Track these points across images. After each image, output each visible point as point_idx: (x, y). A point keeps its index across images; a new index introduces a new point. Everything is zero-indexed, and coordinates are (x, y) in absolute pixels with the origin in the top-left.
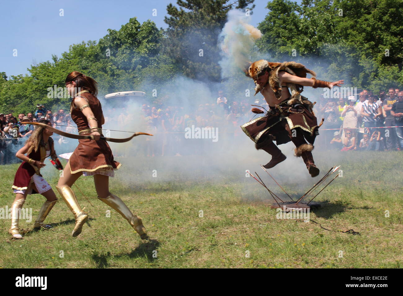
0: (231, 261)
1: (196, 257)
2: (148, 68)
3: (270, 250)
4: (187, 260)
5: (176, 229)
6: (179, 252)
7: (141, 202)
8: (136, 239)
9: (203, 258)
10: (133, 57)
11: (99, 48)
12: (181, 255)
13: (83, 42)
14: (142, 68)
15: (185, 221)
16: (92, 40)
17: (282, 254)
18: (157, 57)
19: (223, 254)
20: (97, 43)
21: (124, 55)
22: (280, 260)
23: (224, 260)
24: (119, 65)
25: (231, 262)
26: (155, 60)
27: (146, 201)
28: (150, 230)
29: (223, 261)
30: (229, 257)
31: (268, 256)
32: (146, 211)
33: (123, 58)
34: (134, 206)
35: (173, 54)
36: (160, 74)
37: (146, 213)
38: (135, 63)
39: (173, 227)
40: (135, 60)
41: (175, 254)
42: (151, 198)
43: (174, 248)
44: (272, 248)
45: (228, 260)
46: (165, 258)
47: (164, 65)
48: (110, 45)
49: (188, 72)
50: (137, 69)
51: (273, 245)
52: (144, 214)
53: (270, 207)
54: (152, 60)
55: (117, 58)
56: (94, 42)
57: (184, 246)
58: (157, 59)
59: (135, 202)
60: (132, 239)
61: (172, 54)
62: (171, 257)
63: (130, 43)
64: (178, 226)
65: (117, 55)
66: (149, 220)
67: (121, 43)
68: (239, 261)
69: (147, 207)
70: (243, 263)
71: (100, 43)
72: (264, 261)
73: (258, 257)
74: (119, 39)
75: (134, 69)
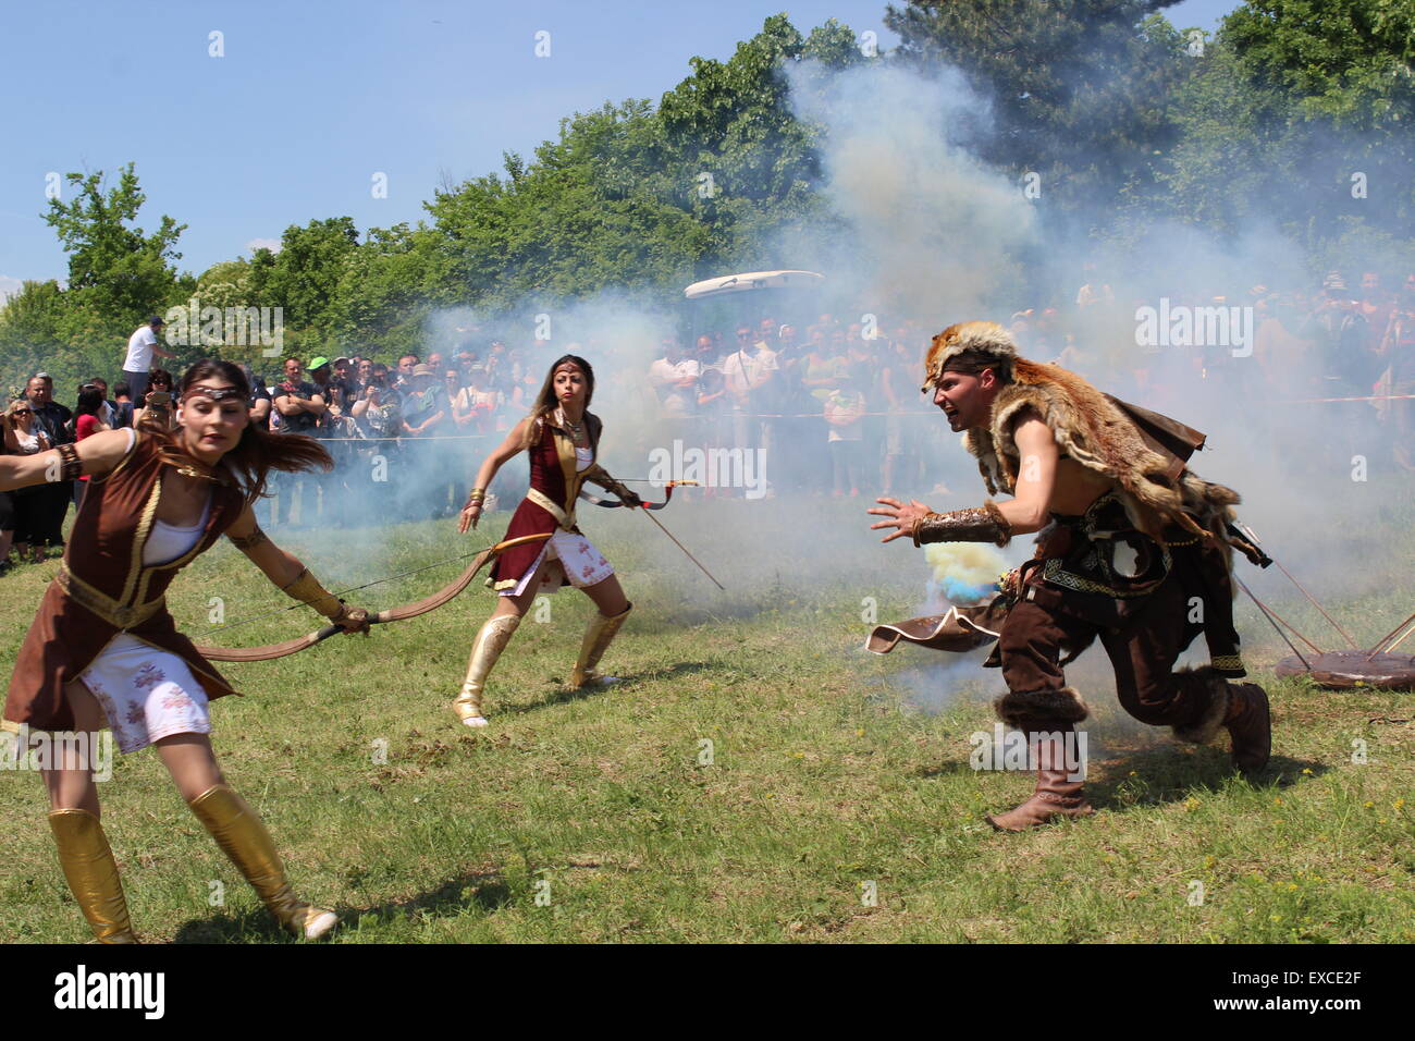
0: (1136, 859)
1: (1013, 843)
3: (1276, 823)
4: (978, 854)
5: (940, 745)
6: (952, 826)
7: (818, 653)
8: (800, 781)
9: (1036, 849)
10: (779, 152)
11: (662, 125)
12: (960, 838)
13: (607, 107)
15: (970, 720)
16: (638, 99)
17: (1321, 836)
19: (1106, 833)
20: (656, 106)
21: (748, 146)
22: (1312, 856)
23: (1112, 854)
24: (730, 181)
25: (1135, 863)
27: (833, 651)
28: (849, 749)
29: (1106, 860)
30: (1129, 845)
31: (1270, 845)
32: (834, 684)
33: (744, 156)
34: (792, 666)
37: (835, 690)
38: (784, 173)
39: (930, 738)
40: (786, 161)
41: (937, 831)
42: (849, 637)
43: (934, 811)
44: (1284, 817)
45: (1127, 855)
46: (903, 847)
48: (699, 113)
50: (791, 193)
51: (1286, 804)
52: (826, 693)
53: (1273, 670)
55: (723, 158)
56: (645, 105)
57: (967, 806)
59: (794, 655)
60: (789, 778)
62: (922, 841)
63: (767, 105)
64: (946, 735)
65: (723, 146)
66: (845, 714)
67: (735, 104)
68: (1165, 858)
69: (838, 671)
70: (1180, 868)
71: (667, 106)
72: (1256, 861)
73: (1232, 846)
74: (729, 93)
75: (782, 194)
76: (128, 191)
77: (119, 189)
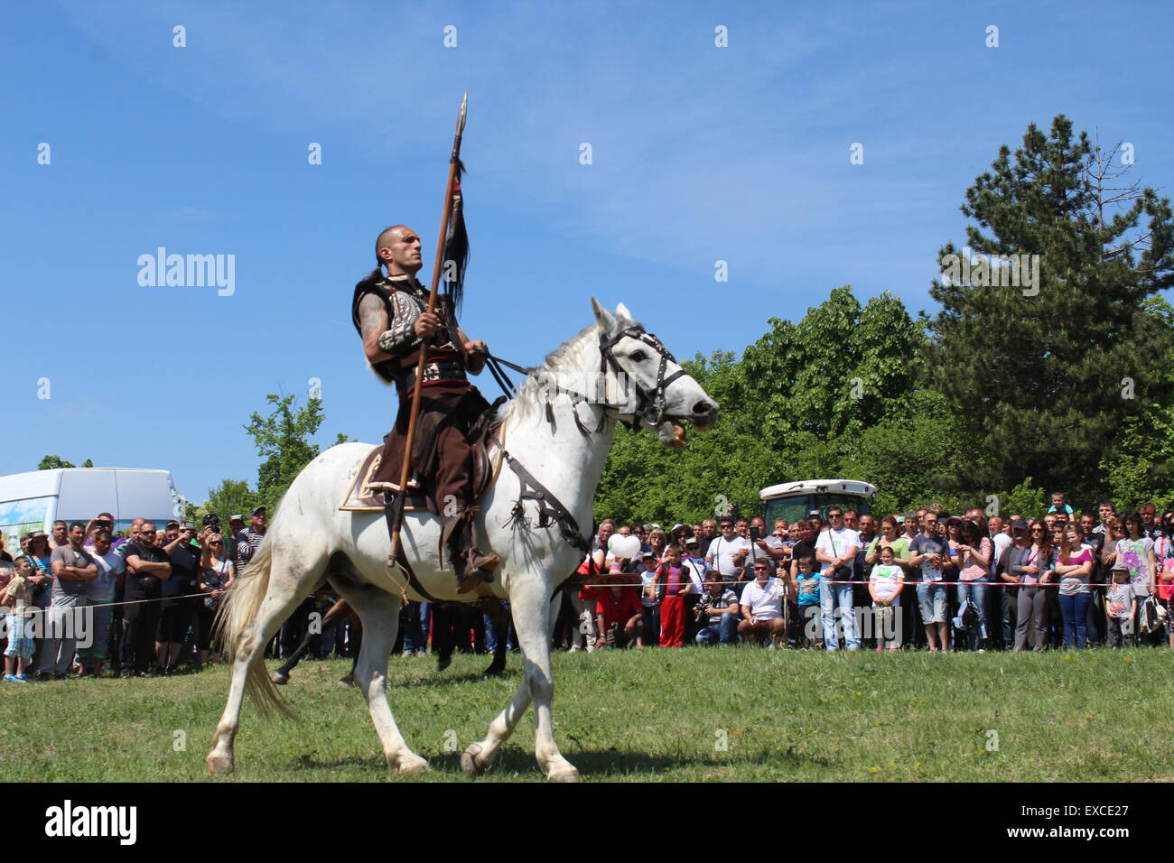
2: (879, 428)
10: (838, 396)
11: (743, 372)
13: (698, 356)
14: (864, 427)
16: (725, 351)
18: (908, 399)
20: (739, 359)
21: (813, 391)
24: (797, 418)
26: (901, 406)
33: (810, 399)
35: (954, 387)
36: (916, 444)
38: (842, 413)
40: (844, 404)
47: (928, 421)
48: (775, 364)
49: (997, 437)
50: (848, 429)
54: (891, 407)
55: (792, 400)
56: (730, 357)
58: (906, 404)
61: (950, 385)
63: (830, 358)
65: (793, 390)
67: (804, 357)
71: (748, 357)
74: (799, 348)
75: (840, 431)
76: (312, 412)
77: (306, 409)
